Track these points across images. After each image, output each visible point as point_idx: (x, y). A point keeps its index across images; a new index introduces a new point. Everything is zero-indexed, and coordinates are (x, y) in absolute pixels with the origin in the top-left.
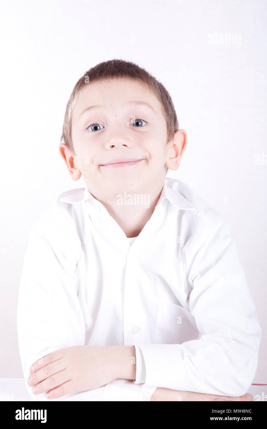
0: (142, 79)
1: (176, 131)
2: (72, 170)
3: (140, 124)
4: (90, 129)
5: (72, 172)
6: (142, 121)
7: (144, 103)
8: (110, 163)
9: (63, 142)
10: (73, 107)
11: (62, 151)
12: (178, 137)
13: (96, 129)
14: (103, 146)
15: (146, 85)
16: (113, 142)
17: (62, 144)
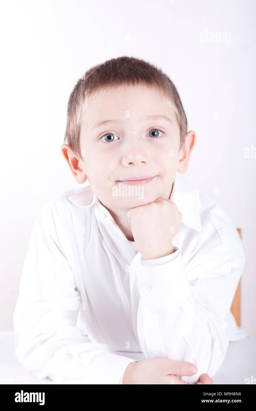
0: (157, 83)
1: (187, 133)
2: (77, 171)
3: (156, 133)
4: (104, 138)
5: (75, 173)
6: (158, 131)
7: (163, 117)
8: (127, 180)
9: (67, 142)
10: (83, 111)
11: (65, 152)
12: (188, 139)
13: (109, 138)
14: (120, 162)
15: (162, 89)
16: (130, 158)
17: (66, 145)
